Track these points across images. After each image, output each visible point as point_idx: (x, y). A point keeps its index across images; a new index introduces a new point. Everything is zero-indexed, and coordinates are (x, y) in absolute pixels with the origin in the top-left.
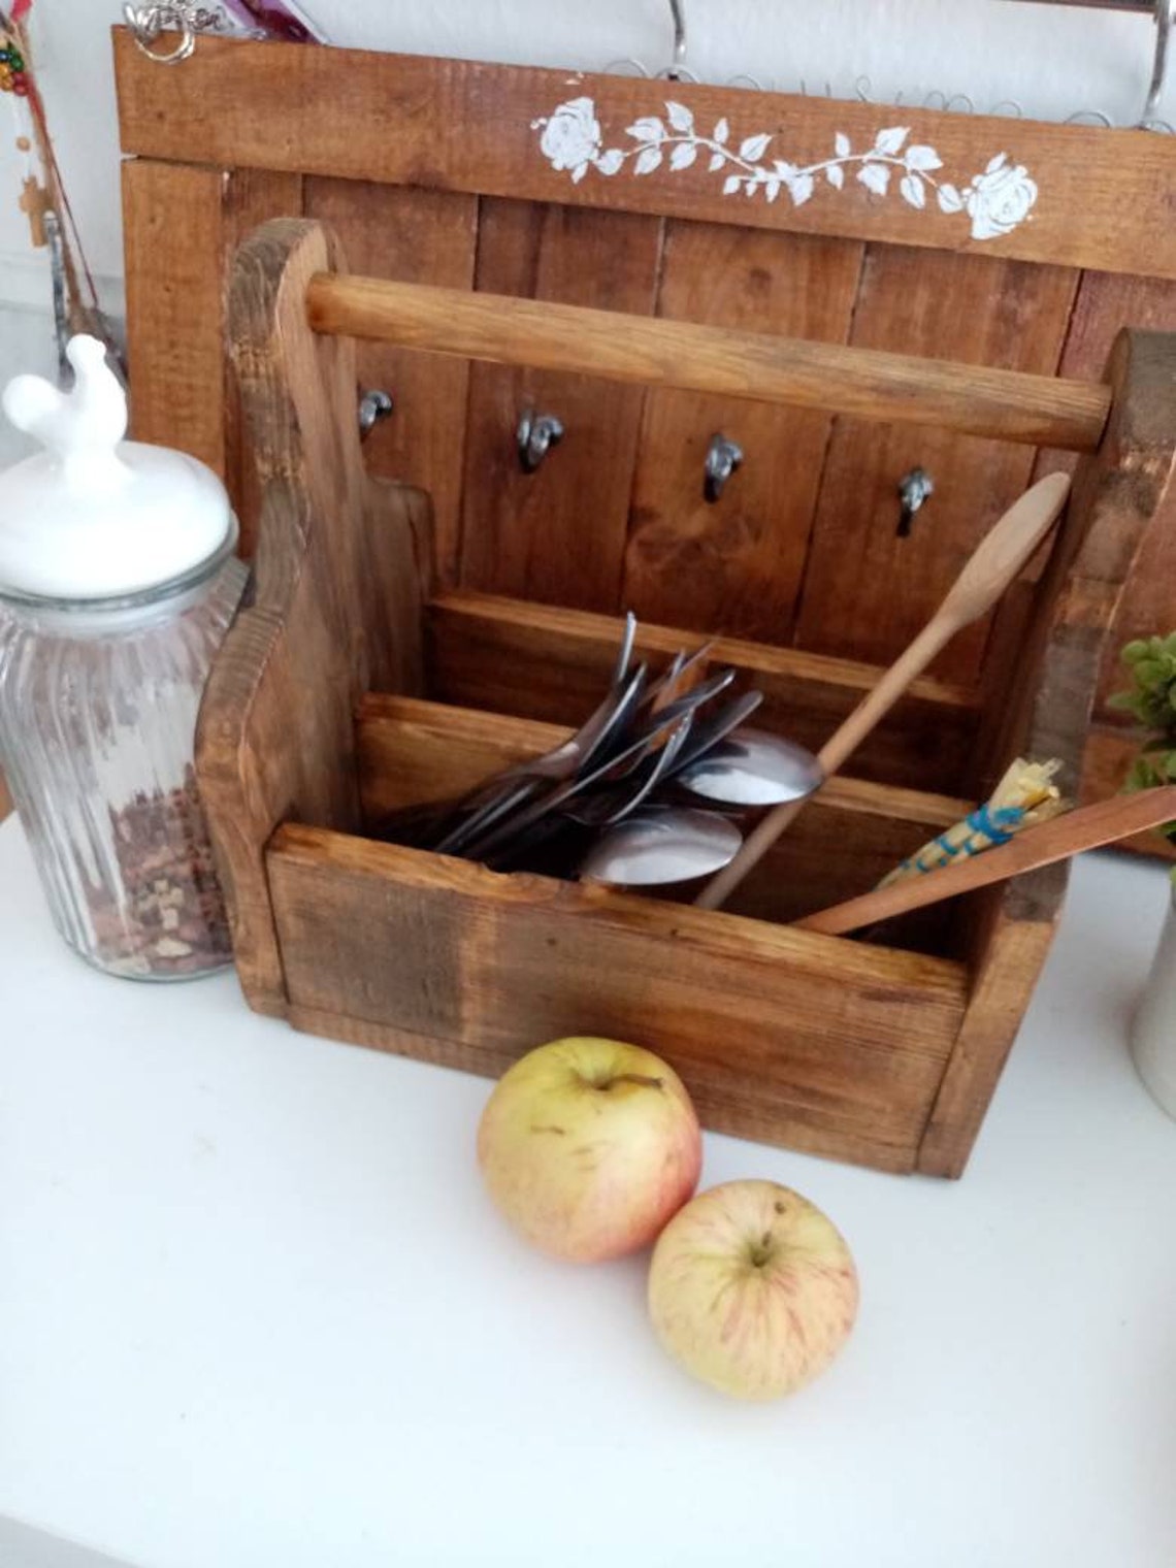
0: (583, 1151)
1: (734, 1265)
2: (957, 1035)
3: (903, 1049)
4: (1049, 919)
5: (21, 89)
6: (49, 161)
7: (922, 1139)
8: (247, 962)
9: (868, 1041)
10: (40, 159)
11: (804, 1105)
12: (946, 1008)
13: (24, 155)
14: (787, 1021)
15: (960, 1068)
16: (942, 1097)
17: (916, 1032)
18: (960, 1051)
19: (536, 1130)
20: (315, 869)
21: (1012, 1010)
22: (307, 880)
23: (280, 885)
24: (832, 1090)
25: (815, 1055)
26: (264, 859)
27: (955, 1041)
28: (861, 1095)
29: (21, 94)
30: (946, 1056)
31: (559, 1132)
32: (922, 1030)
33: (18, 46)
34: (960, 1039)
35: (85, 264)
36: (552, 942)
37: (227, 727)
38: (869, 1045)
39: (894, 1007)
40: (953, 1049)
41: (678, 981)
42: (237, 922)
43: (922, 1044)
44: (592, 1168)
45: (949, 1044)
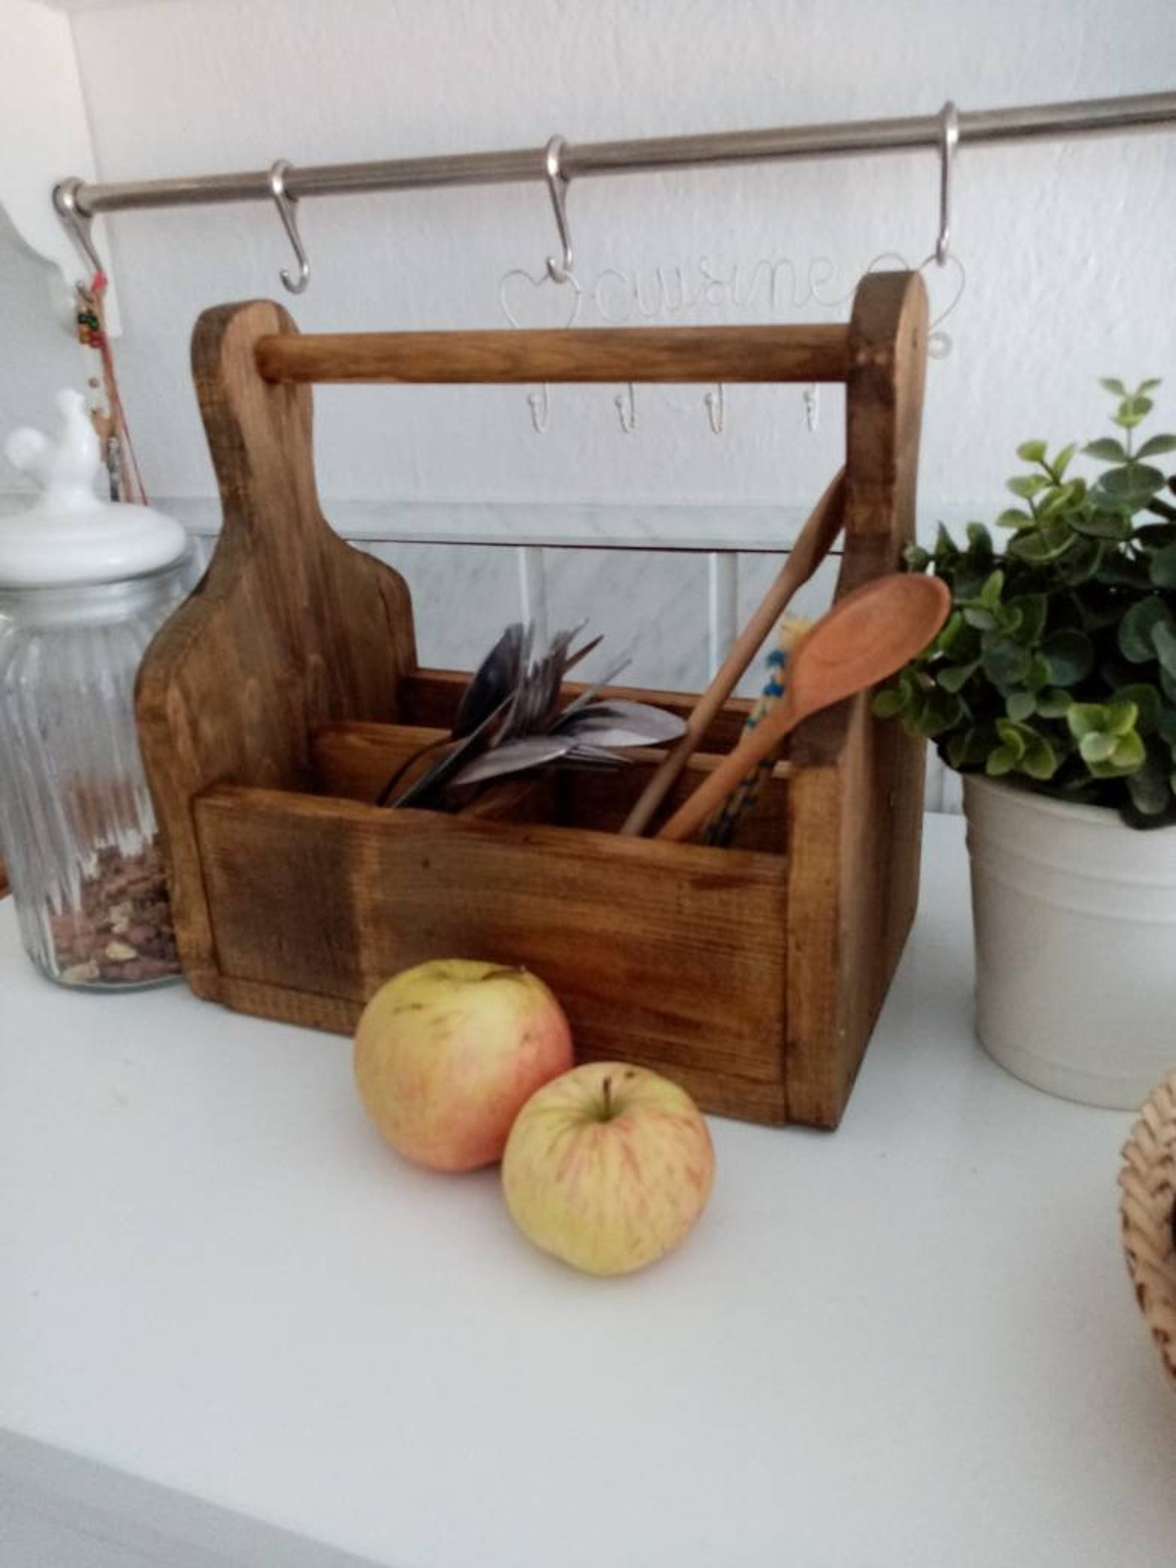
0: (439, 1021)
1: (575, 1114)
2: (785, 921)
3: (743, 948)
4: (834, 764)
5: (96, 343)
6: (114, 397)
7: (784, 1068)
8: (184, 928)
9: (709, 942)
10: (107, 394)
11: (672, 1039)
12: (768, 888)
13: (95, 391)
14: (634, 927)
15: (797, 965)
16: (791, 1006)
17: (749, 924)
18: (792, 940)
19: (397, 1011)
20: (231, 810)
21: (828, 882)
22: (226, 825)
23: (206, 833)
24: (687, 1013)
25: (666, 969)
26: (192, 809)
27: (785, 931)
28: (719, 1017)
29: (93, 346)
30: (781, 952)
31: (418, 1007)
32: (754, 920)
33: (96, 311)
34: (790, 926)
35: (142, 489)
36: (426, 864)
37: (161, 673)
38: (713, 947)
39: (725, 895)
40: (786, 940)
41: (534, 894)
42: (174, 882)
43: (758, 939)
44: (445, 1035)
45: (781, 936)
